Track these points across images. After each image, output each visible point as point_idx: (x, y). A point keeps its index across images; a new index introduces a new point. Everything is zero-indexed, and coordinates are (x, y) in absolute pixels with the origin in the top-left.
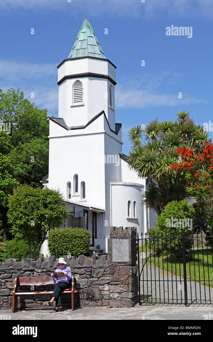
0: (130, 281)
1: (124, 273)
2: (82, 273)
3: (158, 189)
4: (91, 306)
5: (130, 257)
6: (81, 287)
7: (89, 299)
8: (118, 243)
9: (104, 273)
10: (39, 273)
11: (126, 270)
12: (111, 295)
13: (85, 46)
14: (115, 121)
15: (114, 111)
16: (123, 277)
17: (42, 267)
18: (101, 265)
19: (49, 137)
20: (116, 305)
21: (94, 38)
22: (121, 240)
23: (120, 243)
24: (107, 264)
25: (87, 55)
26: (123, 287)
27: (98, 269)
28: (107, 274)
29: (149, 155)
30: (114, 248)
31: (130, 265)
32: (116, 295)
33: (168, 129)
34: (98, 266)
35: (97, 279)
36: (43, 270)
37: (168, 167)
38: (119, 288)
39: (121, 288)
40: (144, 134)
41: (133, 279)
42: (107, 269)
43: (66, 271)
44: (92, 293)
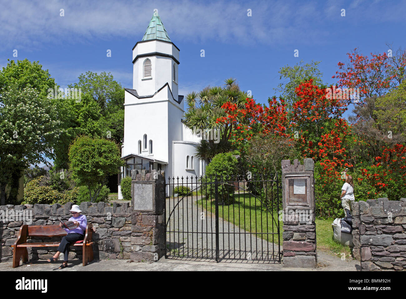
0: (153, 233)
1: (146, 224)
2: (102, 222)
3: (208, 144)
4: (111, 259)
5: (153, 205)
6: (100, 237)
7: (109, 251)
8: (141, 189)
9: (125, 223)
10: (54, 222)
11: (149, 219)
12: (132, 248)
13: (154, 31)
14: (178, 94)
15: (177, 84)
16: (145, 228)
17: (57, 215)
18: (122, 213)
19: (124, 104)
20: (138, 259)
21: (162, 26)
22: (143, 185)
23: (143, 188)
24: (129, 212)
25: (155, 38)
26: (145, 239)
27: (119, 218)
28: (129, 224)
29: (201, 115)
30: (136, 194)
31: (154, 215)
32: (138, 248)
33: (217, 93)
34: (119, 215)
35: (117, 229)
36: (57, 218)
37: (216, 124)
38: (141, 241)
39: (143, 240)
40: (198, 99)
41: (157, 230)
42: (129, 218)
43: (80, 220)
44: (112, 245)
